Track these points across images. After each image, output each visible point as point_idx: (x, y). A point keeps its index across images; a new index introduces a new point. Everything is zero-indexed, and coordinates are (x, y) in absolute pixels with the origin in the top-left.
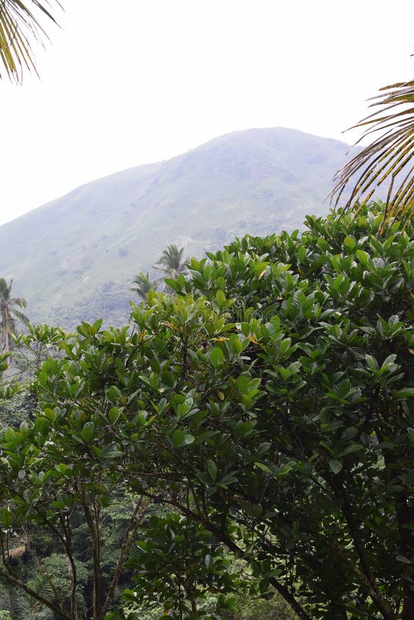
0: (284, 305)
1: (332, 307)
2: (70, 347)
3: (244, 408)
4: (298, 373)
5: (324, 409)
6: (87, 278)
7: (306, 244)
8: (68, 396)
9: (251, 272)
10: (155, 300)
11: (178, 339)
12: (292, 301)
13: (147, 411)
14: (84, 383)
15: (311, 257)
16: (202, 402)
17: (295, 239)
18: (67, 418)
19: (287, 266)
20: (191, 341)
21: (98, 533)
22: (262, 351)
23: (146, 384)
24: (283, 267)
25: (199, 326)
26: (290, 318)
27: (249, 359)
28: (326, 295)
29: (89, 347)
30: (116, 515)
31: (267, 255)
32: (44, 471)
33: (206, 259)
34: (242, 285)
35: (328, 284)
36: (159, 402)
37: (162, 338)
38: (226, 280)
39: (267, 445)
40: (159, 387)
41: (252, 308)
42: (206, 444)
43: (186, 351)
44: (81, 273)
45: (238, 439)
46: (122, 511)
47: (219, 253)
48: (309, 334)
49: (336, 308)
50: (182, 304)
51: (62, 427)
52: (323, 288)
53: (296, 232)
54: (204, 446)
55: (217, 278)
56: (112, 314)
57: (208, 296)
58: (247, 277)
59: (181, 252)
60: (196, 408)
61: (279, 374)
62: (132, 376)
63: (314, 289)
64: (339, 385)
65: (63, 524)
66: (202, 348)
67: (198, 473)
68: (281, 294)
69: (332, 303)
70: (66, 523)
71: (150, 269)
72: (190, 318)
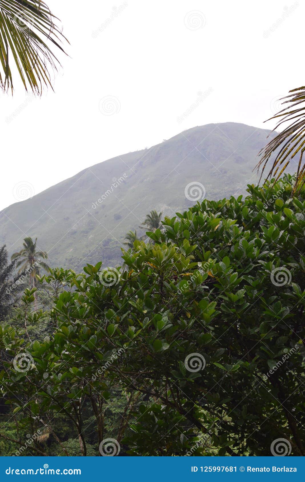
0: (233, 249)
1: (267, 250)
2: (79, 282)
3: (204, 323)
4: (244, 298)
5: (263, 323)
6: (91, 236)
7: (248, 206)
8: (78, 317)
9: (208, 226)
10: (139, 247)
11: (156, 275)
12: (238, 246)
13: (135, 327)
14: (89, 307)
15: (252, 214)
16: (174, 320)
17: (240, 202)
18: (77, 334)
19: (235, 221)
20: (166, 276)
21: (102, 418)
22: (217, 282)
23: (133, 307)
24: (231, 222)
25: (171, 265)
26: (237, 258)
27: (207, 287)
28: (263, 241)
29: (92, 282)
30: (115, 410)
31: (220, 213)
32: (62, 373)
33: (176, 217)
34: (202, 235)
35: (264, 233)
36: (143, 319)
37: (145, 274)
38: (190, 232)
39: (222, 350)
40: (143, 309)
41: (209, 251)
42: (178, 350)
43: (162, 283)
44: (87, 232)
45: (201, 346)
46: (120, 407)
47: (185, 213)
48: (251, 269)
49: (270, 250)
50: (158, 249)
51: (74, 340)
52: (261, 236)
53: (241, 197)
54: (177, 351)
55: (183, 231)
56: (110, 262)
57: (178, 244)
58: (205, 230)
59: (160, 216)
60: (170, 323)
61: (229, 298)
62: (124, 302)
63: (254, 237)
64: (273, 305)
65: (76, 412)
66: (174, 281)
67: (173, 371)
68: (230, 241)
69: (267, 247)
70: (78, 412)
71: (137, 229)
72: (164, 259)
